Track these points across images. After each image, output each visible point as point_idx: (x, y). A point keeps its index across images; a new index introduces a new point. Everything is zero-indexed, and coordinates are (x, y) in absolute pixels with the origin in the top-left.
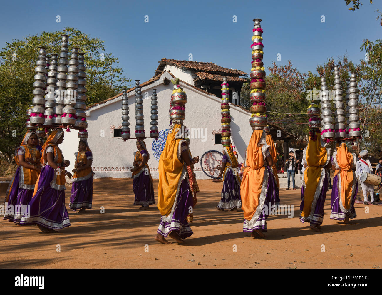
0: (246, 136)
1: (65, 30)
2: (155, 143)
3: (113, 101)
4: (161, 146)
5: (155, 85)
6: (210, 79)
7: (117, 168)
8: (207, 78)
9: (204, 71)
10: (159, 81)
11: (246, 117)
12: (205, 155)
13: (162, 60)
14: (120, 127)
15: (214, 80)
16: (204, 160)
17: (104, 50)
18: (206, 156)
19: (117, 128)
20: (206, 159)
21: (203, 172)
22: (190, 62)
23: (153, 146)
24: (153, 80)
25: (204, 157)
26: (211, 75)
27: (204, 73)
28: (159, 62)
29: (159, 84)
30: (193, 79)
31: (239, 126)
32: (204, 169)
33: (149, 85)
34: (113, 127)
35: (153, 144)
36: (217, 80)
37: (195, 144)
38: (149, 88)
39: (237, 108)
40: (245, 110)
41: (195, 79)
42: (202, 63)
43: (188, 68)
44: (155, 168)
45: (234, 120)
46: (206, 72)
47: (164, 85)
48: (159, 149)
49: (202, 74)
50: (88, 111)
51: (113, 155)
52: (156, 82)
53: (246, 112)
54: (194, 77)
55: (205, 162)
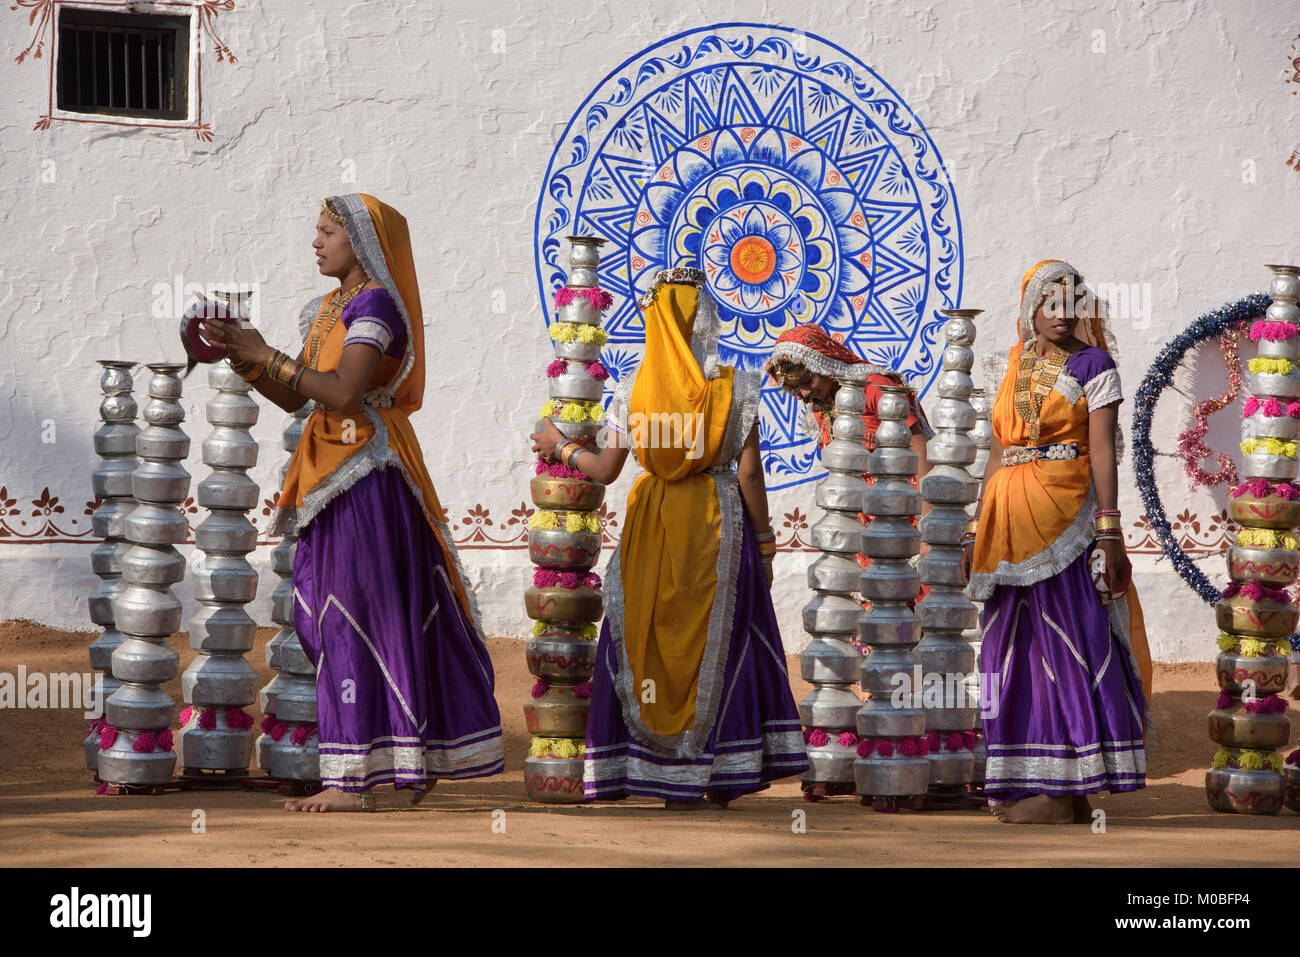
2: (570, 203)
4: (642, 242)
12: (1190, 353)
16: (1173, 415)
18: (1199, 361)
20: (1209, 409)
21: (1167, 564)
23: (544, 233)
25: (1181, 376)
32: (1177, 534)
35: (550, 205)
37: (1065, 211)
44: (479, 511)
48: (621, 273)
55: (1191, 442)
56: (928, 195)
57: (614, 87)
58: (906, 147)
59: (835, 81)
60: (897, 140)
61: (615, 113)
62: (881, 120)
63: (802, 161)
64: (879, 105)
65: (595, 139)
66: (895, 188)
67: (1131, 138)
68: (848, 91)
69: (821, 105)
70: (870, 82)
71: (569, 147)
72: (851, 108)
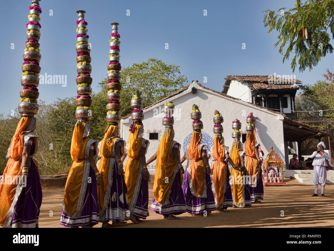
0: (274, 134)
1: (149, 61)
3: (148, 110)
5: (184, 94)
6: (264, 88)
7: (152, 166)
8: (261, 88)
9: (259, 82)
10: (187, 90)
11: (272, 117)
13: (228, 77)
14: (155, 131)
15: (268, 89)
17: (180, 73)
19: (152, 132)
22: (252, 76)
23: (184, 146)
24: (182, 90)
26: (266, 85)
27: (260, 84)
28: (225, 79)
29: (187, 93)
30: (250, 90)
31: (267, 126)
33: (178, 95)
34: (148, 132)
36: (270, 89)
38: (179, 97)
39: (263, 109)
40: (271, 111)
41: (251, 89)
42: (262, 76)
43: (245, 81)
45: (261, 121)
46: (261, 83)
47: (193, 93)
49: (257, 85)
50: (127, 119)
51: (149, 155)
52: (185, 91)
53: (272, 113)
54: (251, 88)
56: (212, 143)
57: (189, 136)
58: (211, 140)
59: (205, 135)
60: (210, 139)
61: (189, 138)
62: (209, 138)
63: (203, 141)
64: (208, 137)
65: (187, 140)
66: (210, 142)
67: (228, 138)
68: (206, 136)
69: (204, 137)
70: (208, 135)
71: (185, 140)
72: (206, 137)
